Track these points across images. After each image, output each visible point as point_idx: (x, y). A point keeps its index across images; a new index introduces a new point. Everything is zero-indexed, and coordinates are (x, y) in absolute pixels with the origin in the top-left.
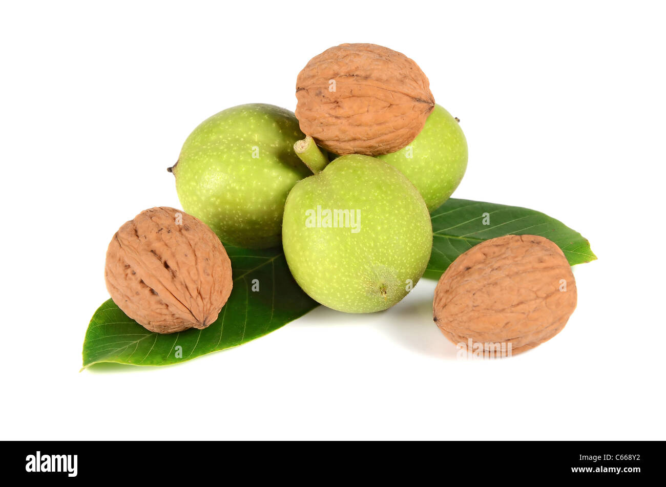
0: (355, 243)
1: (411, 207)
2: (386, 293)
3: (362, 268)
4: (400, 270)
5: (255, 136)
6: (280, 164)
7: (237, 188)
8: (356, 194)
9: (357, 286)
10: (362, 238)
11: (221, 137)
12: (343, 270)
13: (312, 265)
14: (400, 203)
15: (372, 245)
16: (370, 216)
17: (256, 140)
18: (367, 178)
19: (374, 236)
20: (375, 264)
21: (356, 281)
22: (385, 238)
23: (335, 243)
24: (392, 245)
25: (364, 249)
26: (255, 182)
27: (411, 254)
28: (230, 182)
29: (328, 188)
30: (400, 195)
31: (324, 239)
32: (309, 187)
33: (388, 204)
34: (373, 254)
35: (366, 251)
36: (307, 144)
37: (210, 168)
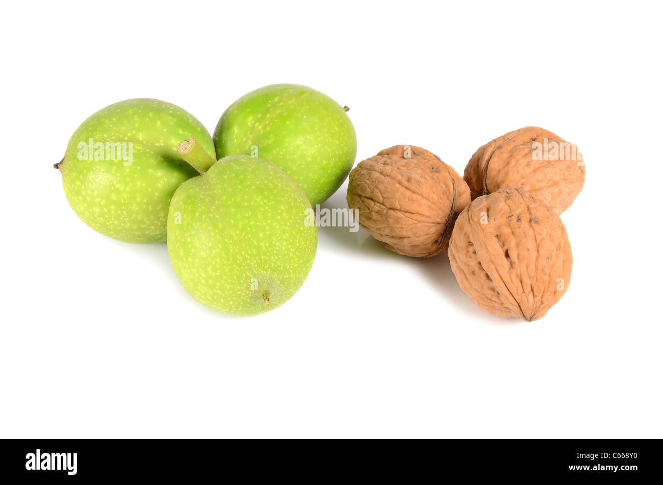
0: (237, 250)
1: (294, 211)
2: (268, 300)
3: (244, 275)
4: (283, 276)
5: (139, 135)
6: (165, 164)
7: (122, 189)
8: (238, 200)
9: (240, 293)
10: (244, 245)
11: (105, 136)
12: (225, 278)
13: (195, 272)
14: (283, 208)
15: (254, 252)
16: (252, 223)
17: (141, 139)
18: (249, 183)
19: (256, 243)
20: (258, 271)
21: (239, 288)
22: (267, 245)
23: (217, 250)
24: (275, 252)
25: (247, 256)
26: (139, 183)
27: (294, 259)
28: (115, 183)
29: (210, 193)
30: (282, 199)
31: (206, 246)
32: (191, 190)
33: (270, 210)
34: (255, 262)
35: (248, 258)
36: (190, 146)
37: (94, 169)
